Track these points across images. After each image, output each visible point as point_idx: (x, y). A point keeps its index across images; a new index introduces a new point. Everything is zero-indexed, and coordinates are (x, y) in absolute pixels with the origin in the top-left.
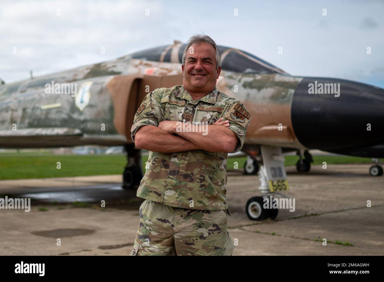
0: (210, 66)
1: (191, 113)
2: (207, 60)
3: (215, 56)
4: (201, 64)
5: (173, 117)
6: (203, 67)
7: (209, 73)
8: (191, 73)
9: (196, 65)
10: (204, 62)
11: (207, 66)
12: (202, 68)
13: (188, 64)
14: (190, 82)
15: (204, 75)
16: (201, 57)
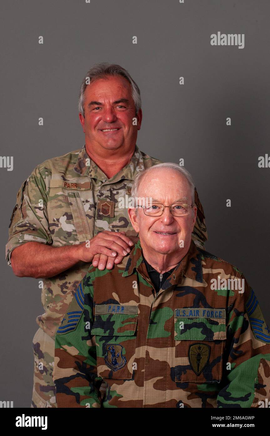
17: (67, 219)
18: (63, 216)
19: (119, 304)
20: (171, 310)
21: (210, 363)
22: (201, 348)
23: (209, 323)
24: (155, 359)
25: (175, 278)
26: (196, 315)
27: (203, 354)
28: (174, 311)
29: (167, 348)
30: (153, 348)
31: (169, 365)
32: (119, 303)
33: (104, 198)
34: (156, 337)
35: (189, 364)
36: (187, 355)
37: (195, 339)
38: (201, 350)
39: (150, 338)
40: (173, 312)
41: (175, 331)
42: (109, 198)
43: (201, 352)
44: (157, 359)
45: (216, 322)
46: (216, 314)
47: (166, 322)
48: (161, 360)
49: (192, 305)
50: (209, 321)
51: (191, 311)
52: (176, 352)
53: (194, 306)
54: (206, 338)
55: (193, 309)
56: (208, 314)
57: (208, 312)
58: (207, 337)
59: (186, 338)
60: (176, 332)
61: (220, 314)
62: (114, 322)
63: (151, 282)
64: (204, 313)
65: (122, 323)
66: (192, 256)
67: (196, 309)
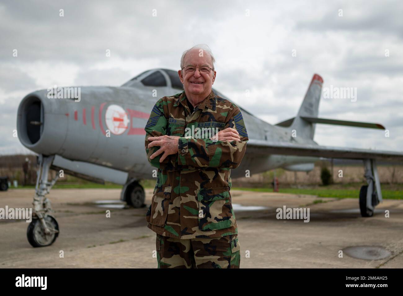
19: (174, 119)
26: (208, 126)
46: (219, 125)
55: (207, 123)
57: (215, 124)
61: (221, 126)
62: (170, 128)
63: (188, 108)
64: (213, 125)
65: (175, 129)
66: (211, 98)
67: (209, 122)
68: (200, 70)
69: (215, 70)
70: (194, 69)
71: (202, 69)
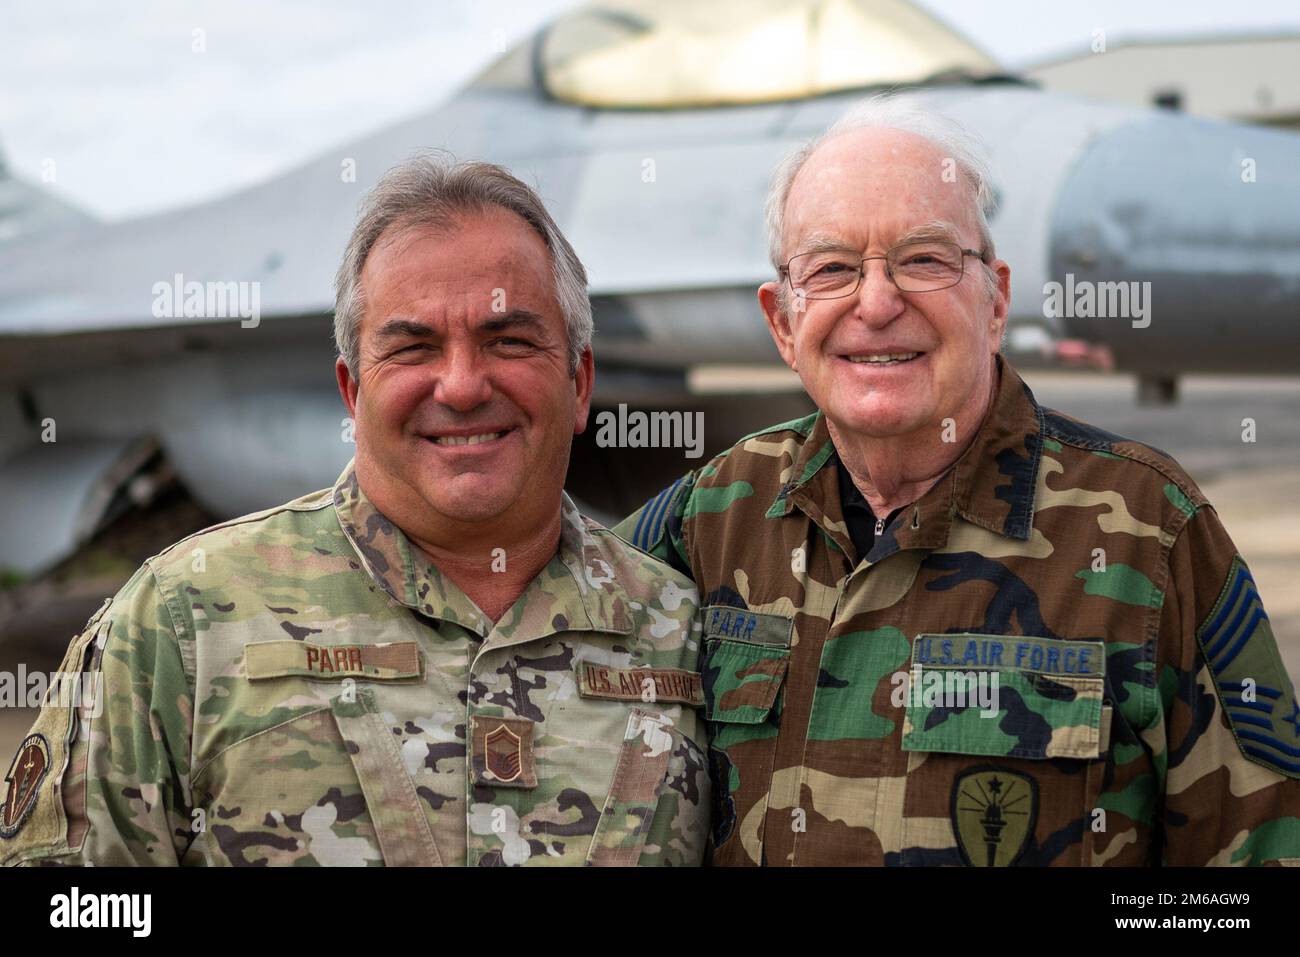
0: (534, 367)
1: (509, 713)
2: (510, 332)
3: (553, 291)
4: (474, 365)
5: (374, 774)
6: (491, 380)
7: (530, 417)
8: (411, 427)
9: (441, 375)
10: (492, 344)
11: (515, 372)
12: (488, 389)
13: (388, 365)
14: (417, 489)
15: (502, 433)
16: (471, 310)
17: (340, 818)
18: (322, 803)
19: (746, 608)
20: (903, 640)
21: (1040, 843)
22: (1003, 788)
23: (1037, 691)
24: (831, 818)
25: (915, 525)
26: (988, 659)
27: (1009, 809)
28: (911, 644)
29: (876, 780)
30: (828, 775)
31: (879, 845)
32: (747, 602)
33: (492, 705)
34: (840, 735)
35: (954, 844)
36: (947, 810)
37: (978, 749)
38: (1002, 794)
39: (818, 738)
40: (909, 645)
41: (906, 718)
42: (510, 706)
43: (1000, 802)
44: (838, 817)
45: (1067, 688)
46: (1067, 660)
47: (880, 681)
48: (851, 822)
49: (981, 623)
50: (1039, 684)
51: (972, 645)
52: (906, 795)
53: (985, 626)
54: (1016, 746)
55: (980, 639)
56: (1037, 659)
57: (1035, 651)
58: (1023, 744)
59: (943, 745)
60: (911, 722)
61: (1084, 661)
62: (717, 670)
63: (846, 533)
64: (1020, 656)
65: (740, 675)
66: (1003, 444)
67: (992, 638)
68: (895, 268)
69: (1001, 255)
70: (852, 269)
71: (905, 263)
